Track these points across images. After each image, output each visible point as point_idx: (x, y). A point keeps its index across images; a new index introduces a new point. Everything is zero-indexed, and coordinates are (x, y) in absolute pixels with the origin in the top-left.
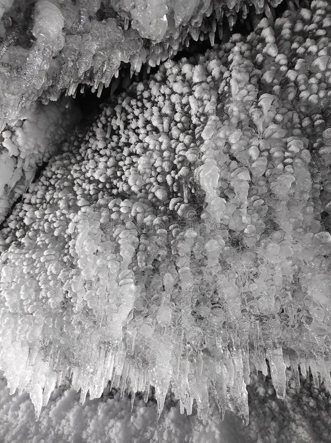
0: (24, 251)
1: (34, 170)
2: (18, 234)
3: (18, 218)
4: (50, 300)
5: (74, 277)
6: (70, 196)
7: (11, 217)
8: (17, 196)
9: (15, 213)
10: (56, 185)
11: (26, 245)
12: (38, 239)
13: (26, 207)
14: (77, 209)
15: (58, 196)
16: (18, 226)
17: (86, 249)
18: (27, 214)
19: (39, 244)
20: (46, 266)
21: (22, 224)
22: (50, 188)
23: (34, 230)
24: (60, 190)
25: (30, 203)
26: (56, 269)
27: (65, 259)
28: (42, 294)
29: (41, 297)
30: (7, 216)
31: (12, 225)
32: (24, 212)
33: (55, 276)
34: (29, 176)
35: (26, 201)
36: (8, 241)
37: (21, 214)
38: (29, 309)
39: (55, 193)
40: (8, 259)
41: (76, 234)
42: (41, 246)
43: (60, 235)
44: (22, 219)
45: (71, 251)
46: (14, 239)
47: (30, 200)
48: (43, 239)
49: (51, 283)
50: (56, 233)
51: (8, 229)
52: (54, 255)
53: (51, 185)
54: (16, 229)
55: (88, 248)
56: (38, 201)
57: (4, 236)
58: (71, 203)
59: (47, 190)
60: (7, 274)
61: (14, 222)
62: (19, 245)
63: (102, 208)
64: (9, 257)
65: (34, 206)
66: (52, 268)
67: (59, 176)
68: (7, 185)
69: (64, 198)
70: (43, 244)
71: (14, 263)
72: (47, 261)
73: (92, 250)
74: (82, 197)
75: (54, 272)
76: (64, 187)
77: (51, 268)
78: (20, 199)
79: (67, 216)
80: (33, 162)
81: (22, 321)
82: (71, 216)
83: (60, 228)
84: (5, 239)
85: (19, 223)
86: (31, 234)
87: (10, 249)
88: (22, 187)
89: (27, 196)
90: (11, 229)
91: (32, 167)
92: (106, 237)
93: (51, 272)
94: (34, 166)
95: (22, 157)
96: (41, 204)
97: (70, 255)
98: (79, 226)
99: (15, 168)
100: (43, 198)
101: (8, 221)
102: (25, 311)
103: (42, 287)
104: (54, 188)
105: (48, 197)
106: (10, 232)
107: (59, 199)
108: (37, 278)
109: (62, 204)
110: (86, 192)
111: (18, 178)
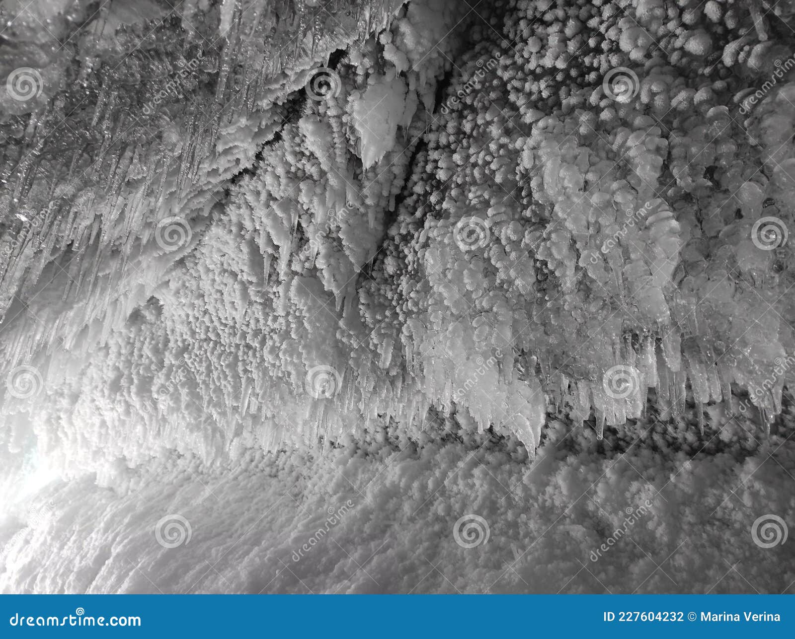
0: (452, 220)
1: (434, 89)
2: (433, 199)
3: (424, 176)
4: (518, 282)
5: (553, 236)
6: (506, 112)
7: (415, 177)
8: (414, 141)
9: (418, 170)
10: (475, 104)
11: (452, 211)
12: (471, 196)
13: (434, 155)
14: (526, 130)
15: (485, 119)
16: (428, 189)
17: (566, 183)
18: (440, 164)
19: (473, 202)
20: (496, 233)
21: (434, 182)
22: (466, 112)
23: (458, 186)
24: (485, 109)
25: (437, 148)
26: (515, 232)
27: (528, 213)
28: (501, 275)
29: (498, 281)
30: (407, 179)
31: (419, 189)
32: (434, 164)
33: (516, 244)
34: (429, 102)
35: (432, 145)
36: (418, 214)
37: (429, 168)
38: (484, 304)
39: (479, 117)
40: (428, 238)
41: (538, 168)
42: (478, 206)
43: (506, 180)
44: (432, 176)
45: (536, 196)
46: (427, 210)
47: (438, 142)
48: (479, 193)
49: (513, 255)
50: (498, 179)
51: (415, 197)
52: (504, 213)
53: (465, 106)
54: (427, 194)
55: (570, 181)
56: (452, 138)
57: (410, 209)
58: (511, 124)
59: (461, 116)
60: (435, 260)
61: (421, 183)
62: (439, 215)
63: (577, 112)
64: (431, 235)
65: (447, 150)
66: (509, 232)
67: (478, 86)
68: (399, 128)
69: (496, 119)
70: (480, 202)
71: (441, 242)
72: (496, 224)
73: (577, 183)
74: (528, 108)
75: (514, 238)
76: (490, 102)
77: (507, 232)
78: (422, 145)
79: (511, 146)
80: (431, 74)
81: (477, 322)
82: (518, 144)
83: (502, 169)
84: (413, 214)
85: (429, 183)
86: (453, 193)
87: (427, 225)
88: (420, 124)
89: (431, 137)
90: (419, 195)
91: (430, 85)
92: (597, 156)
93: (508, 238)
94: (433, 81)
95: (415, 67)
96: (458, 142)
97: (537, 204)
98: (540, 152)
99: (407, 93)
100: (459, 132)
101: (410, 184)
102: (478, 307)
103: (498, 265)
104: (473, 110)
105: (467, 127)
106: (417, 201)
107: (488, 123)
108: (486, 255)
109: (495, 131)
110: (534, 97)
111: (413, 108)
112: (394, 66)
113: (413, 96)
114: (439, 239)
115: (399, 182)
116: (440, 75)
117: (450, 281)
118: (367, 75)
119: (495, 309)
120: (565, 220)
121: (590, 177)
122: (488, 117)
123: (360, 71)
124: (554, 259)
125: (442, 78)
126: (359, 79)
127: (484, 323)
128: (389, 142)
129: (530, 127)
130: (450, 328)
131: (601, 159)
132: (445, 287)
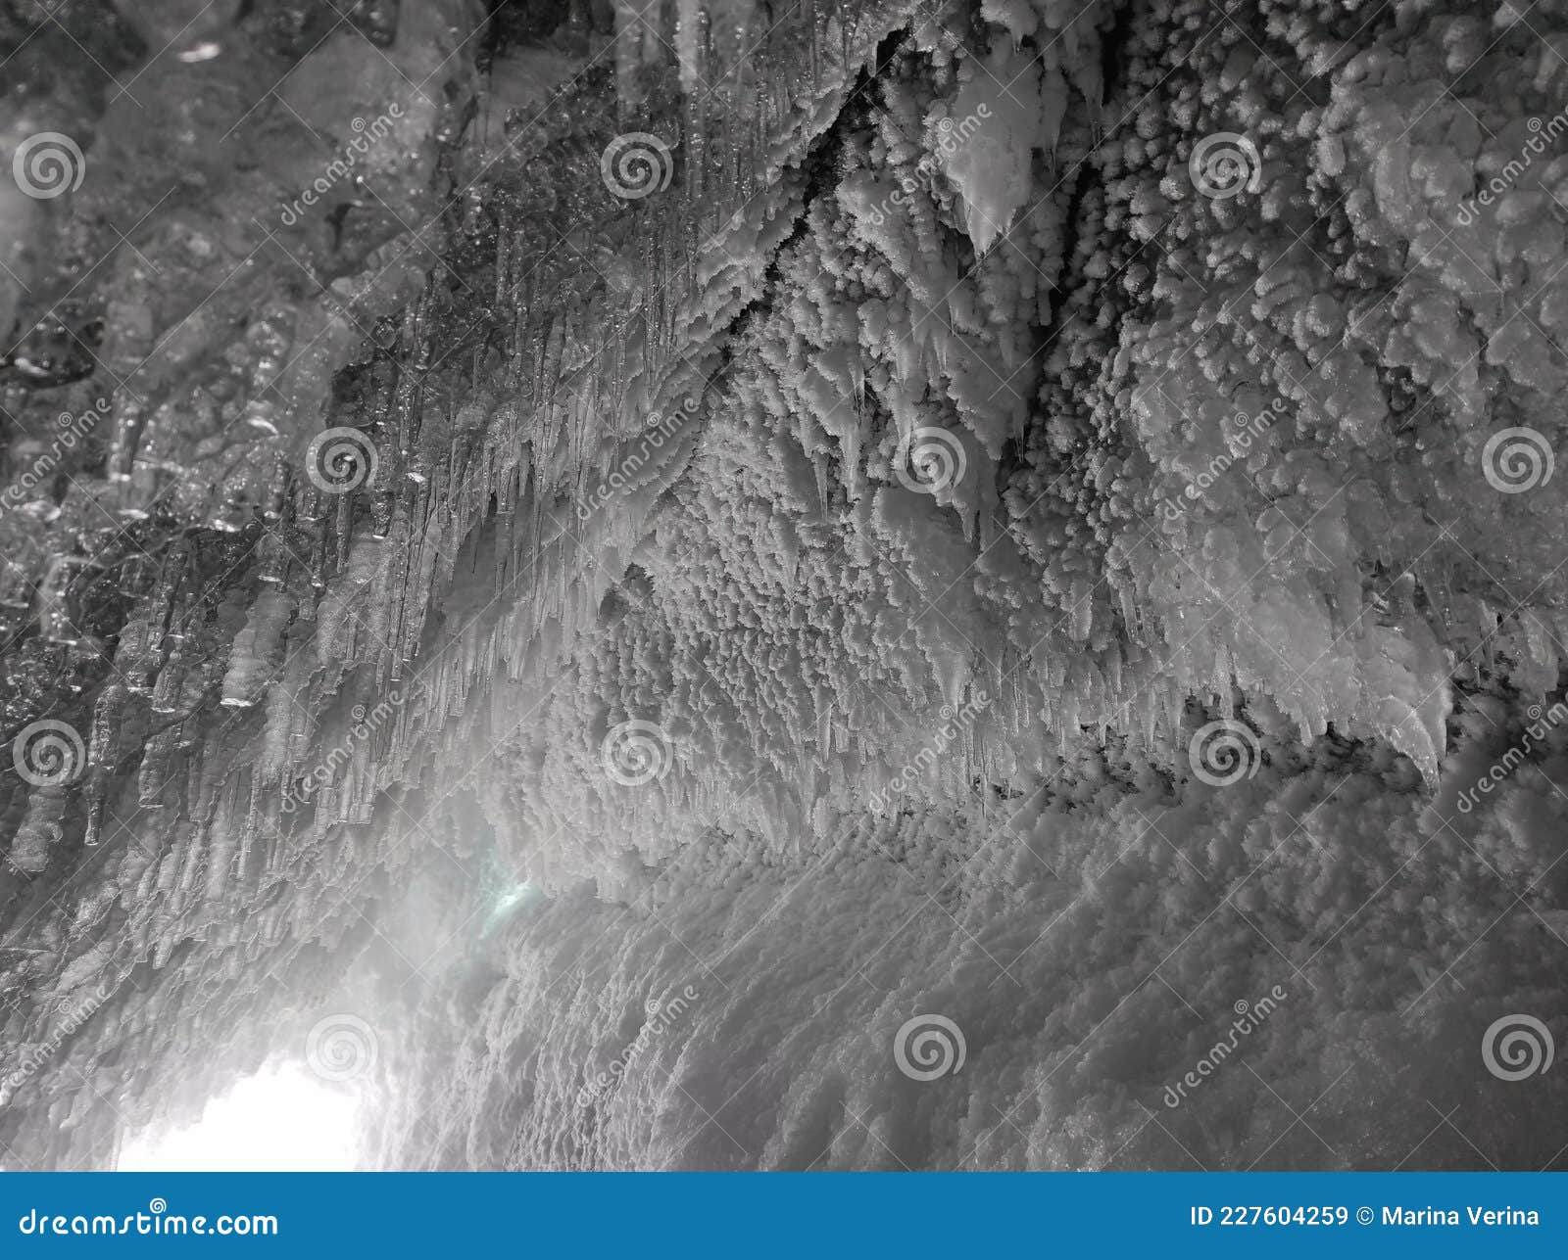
0: (1177, 319)
1: (1096, 54)
2: (1129, 284)
3: (1104, 239)
4: (1346, 423)
5: (1416, 310)
6: (1267, 62)
7: (1084, 247)
8: (1072, 171)
9: (1088, 229)
10: (1192, 62)
11: (1175, 299)
12: (1212, 260)
13: (1118, 191)
14: (1318, 93)
15: (1218, 89)
16: (1115, 264)
17: (1431, 190)
18: (1134, 208)
19: (1219, 273)
20: (1282, 328)
21: (1126, 248)
22: (1173, 86)
23: (1180, 244)
24: (1217, 68)
25: (1123, 174)
26: (1324, 317)
27: (1348, 272)
28: (1306, 414)
29: (1301, 428)
30: (1068, 253)
31: (1095, 269)
32: (1121, 210)
33: (1328, 344)
34: (1090, 83)
35: (1110, 171)
36: (1103, 320)
37: (1111, 221)
38: (1276, 480)
39: (1205, 88)
40: (1132, 366)
41: (1357, 170)
42: (1233, 278)
43: (1286, 210)
44: (1121, 235)
45: (1362, 231)
46: (1120, 308)
47: (1122, 162)
48: (1229, 251)
49: (1327, 369)
50: (1269, 211)
51: (1090, 287)
52: (1294, 281)
53: (1173, 73)
54: (1115, 275)
55: (1438, 184)
56: (1151, 148)
57: (1084, 313)
58: (1279, 88)
59: (1165, 95)
60: (1152, 407)
61: (1099, 255)
62: (1147, 314)
63: (1434, 21)
64: (1136, 358)
65: (1144, 174)
66: (1310, 320)
67: (1192, 24)
68: (1037, 153)
69: (1243, 84)
70: (1236, 269)
71: (1160, 369)
72: (1278, 309)
73: (1456, 183)
74: (1314, 42)
75: (1323, 330)
76: (1227, 49)
77: (1306, 322)
78: (1090, 177)
79: (1287, 135)
80: (1087, 27)
81: (1266, 521)
82: (1304, 126)
83: (1275, 189)
84: (1091, 321)
85: (1115, 252)
86: (1172, 261)
87: (1124, 339)
88: (1078, 134)
89: (1107, 157)
90: (1099, 281)
91: (1088, 47)
92: (1500, 112)
93: (1310, 335)
94: (1094, 39)
95: (1051, 22)
96: (1166, 151)
97: (1367, 247)
98: (1359, 135)
99: (1041, 78)
100: (1167, 130)
101: (1075, 263)
102: (1263, 489)
103: (1296, 395)
104: (1188, 75)
105: (1182, 115)
106: (1095, 296)
107: (1228, 97)
108: (1264, 379)
109: (1244, 109)
110: (1325, 16)
111: (1058, 106)
112: (1006, 30)
113: (1055, 81)
114: (1156, 363)
115: (1054, 264)
116: (1105, 22)
117: (1193, 447)
118: (954, 65)
119: (1302, 488)
120: (1440, 270)
121: (1487, 162)
122: (1226, 84)
123: (939, 61)
124: (1424, 360)
125: (1110, 27)
126: (941, 77)
127: (1281, 522)
128: (1020, 187)
129: (1325, 82)
130: (1208, 541)
131: (1510, 117)
132: (1183, 460)
